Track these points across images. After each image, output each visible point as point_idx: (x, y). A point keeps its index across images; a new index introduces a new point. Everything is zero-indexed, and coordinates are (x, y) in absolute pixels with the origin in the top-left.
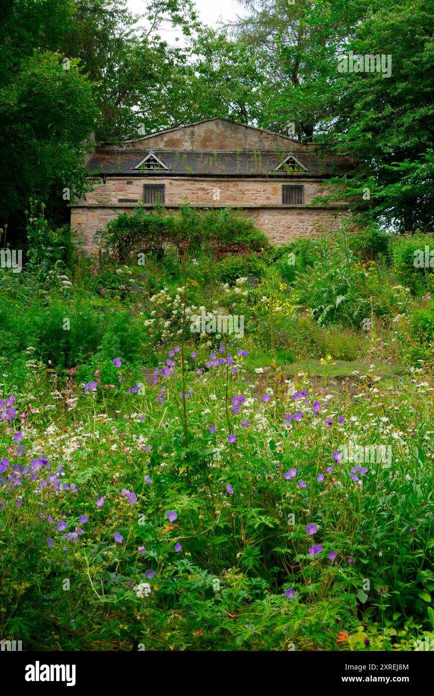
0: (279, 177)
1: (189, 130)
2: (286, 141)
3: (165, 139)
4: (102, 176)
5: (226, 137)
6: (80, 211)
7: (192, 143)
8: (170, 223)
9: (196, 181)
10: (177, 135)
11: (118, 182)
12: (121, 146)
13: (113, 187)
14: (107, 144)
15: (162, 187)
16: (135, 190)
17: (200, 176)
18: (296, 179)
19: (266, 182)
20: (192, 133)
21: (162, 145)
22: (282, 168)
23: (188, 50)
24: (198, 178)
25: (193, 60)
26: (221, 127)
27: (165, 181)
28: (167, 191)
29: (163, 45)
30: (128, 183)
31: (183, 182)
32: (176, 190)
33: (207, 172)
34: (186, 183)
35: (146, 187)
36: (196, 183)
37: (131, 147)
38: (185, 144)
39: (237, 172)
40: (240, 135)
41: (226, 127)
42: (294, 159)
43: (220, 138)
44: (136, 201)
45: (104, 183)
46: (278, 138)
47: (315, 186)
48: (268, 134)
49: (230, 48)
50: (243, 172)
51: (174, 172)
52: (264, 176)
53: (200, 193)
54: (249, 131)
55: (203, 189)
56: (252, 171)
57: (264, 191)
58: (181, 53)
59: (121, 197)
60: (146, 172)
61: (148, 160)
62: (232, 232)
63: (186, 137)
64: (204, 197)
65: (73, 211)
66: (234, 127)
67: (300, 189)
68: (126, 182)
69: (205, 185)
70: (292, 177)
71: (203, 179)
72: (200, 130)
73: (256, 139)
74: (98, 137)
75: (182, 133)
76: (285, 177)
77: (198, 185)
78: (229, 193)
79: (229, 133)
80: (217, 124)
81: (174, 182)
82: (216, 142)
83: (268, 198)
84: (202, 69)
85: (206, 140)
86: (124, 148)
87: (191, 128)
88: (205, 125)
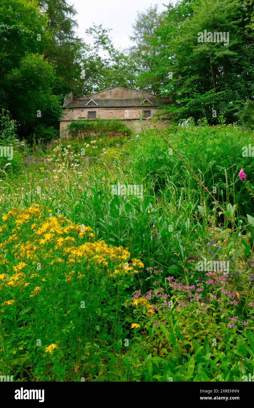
0: (141, 107)
1: (109, 91)
2: (147, 94)
3: (100, 95)
4: (72, 108)
5: (124, 93)
6: (63, 122)
7: (111, 96)
8: (92, 125)
9: (108, 109)
10: (104, 93)
11: (78, 111)
12: (83, 98)
13: (76, 113)
14: (78, 97)
15: (95, 112)
16: (84, 114)
17: (110, 107)
18: (148, 108)
19: (136, 109)
20: (111, 92)
21: (99, 97)
22: (142, 104)
23: (109, 60)
24: (109, 108)
25: (112, 64)
26: (122, 89)
27: (96, 110)
28: (97, 114)
29: (100, 58)
30: (82, 111)
31: (103, 110)
32: (101, 113)
33: (113, 106)
34: (104, 110)
35: (89, 112)
36: (109, 110)
37: (87, 98)
38: (108, 96)
39: (124, 106)
40: (129, 92)
41: (124, 89)
42: (148, 100)
43: (121, 93)
44: (85, 118)
45: (73, 111)
46: (144, 93)
47: (155, 110)
48: (140, 91)
49: (126, 58)
50: (127, 105)
51: (100, 106)
52: (135, 107)
53: (110, 114)
54: (133, 90)
55: (111, 113)
56: (130, 105)
57: (135, 113)
58: (107, 61)
59: (79, 117)
60: (89, 106)
61: (91, 102)
62: (117, 128)
63: (108, 93)
64: (112, 115)
65: (61, 123)
66: (127, 89)
67: (149, 112)
68: (81, 111)
69: (112, 111)
70: (146, 107)
71: (111, 108)
72: (114, 91)
73: (136, 94)
74: (74, 95)
75: (107, 92)
76: (144, 107)
77: (109, 111)
78: (121, 114)
79: (125, 91)
80: (120, 88)
81: (100, 110)
82: (120, 95)
83: (137, 115)
84: (116, 67)
85: (116, 94)
86: (84, 98)
87: (110, 90)
88: (116, 89)
